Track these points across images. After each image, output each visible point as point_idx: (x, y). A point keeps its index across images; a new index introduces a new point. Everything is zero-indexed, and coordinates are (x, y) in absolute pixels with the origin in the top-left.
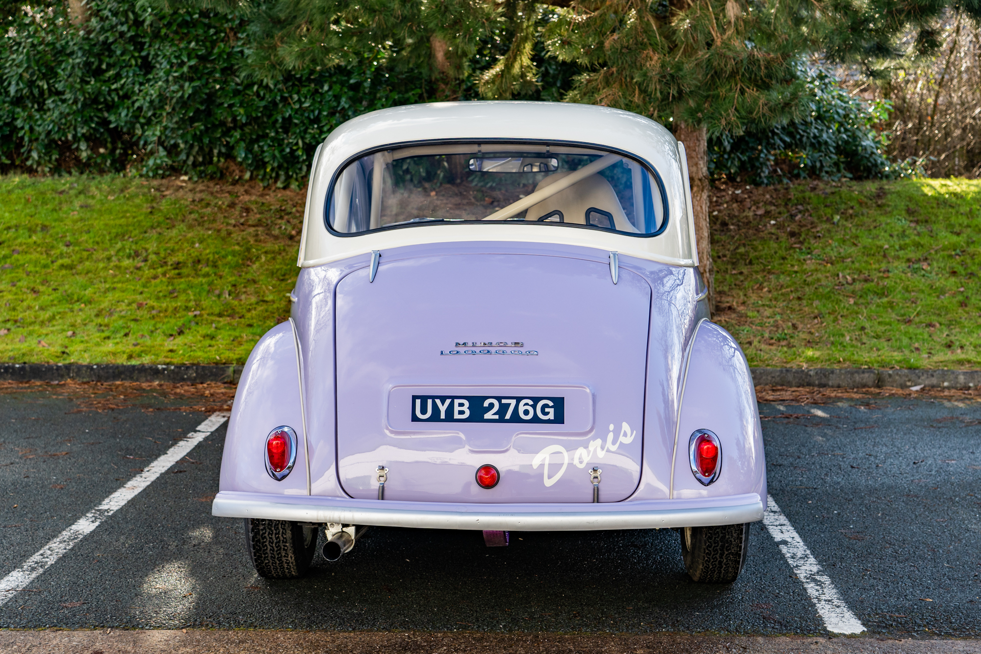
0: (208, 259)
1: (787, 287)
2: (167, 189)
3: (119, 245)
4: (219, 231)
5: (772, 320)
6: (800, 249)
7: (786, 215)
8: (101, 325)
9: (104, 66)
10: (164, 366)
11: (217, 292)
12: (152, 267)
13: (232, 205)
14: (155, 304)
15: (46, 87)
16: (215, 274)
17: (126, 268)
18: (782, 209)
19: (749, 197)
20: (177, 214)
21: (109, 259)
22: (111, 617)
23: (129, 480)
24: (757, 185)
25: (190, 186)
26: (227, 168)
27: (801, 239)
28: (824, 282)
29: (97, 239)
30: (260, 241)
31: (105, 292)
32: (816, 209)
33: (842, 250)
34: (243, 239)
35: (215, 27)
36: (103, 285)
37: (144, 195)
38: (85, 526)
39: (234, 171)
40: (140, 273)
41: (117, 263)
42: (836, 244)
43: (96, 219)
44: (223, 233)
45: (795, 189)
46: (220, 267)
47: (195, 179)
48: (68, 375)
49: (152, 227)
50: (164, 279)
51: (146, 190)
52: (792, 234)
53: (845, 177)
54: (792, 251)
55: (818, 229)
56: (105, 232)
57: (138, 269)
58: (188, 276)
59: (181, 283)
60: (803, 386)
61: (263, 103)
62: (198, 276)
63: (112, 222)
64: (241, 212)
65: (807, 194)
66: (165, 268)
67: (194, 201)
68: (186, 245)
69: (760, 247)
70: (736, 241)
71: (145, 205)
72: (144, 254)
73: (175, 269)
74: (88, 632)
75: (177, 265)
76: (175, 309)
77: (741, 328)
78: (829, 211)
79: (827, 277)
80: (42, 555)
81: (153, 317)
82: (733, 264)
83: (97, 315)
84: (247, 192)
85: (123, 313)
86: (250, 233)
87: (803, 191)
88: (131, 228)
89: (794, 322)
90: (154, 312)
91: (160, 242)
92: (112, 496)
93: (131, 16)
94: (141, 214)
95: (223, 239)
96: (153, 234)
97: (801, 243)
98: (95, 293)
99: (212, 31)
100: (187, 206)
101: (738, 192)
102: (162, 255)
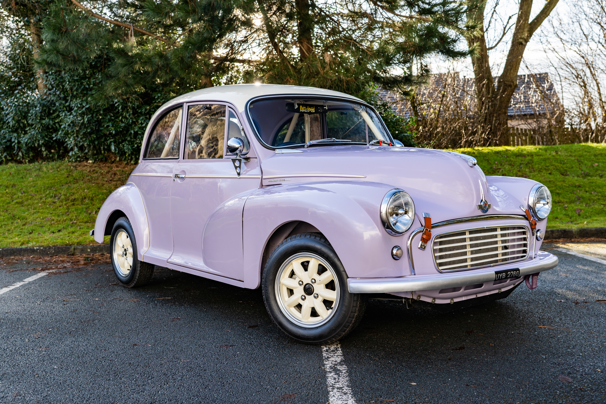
0: (89, 197)
2: (79, 166)
3: (48, 192)
4: (98, 184)
10: (37, 248)
11: (89, 212)
12: (61, 201)
13: (108, 172)
14: (56, 218)
15: (26, 122)
16: (92, 203)
17: (48, 203)
20: (80, 177)
21: (41, 199)
26: (109, 156)
29: (37, 190)
31: (33, 214)
34: (109, 187)
36: (33, 211)
37: (67, 169)
39: (112, 157)
40: (54, 204)
41: (44, 200)
43: (40, 181)
44: (100, 184)
46: (95, 200)
49: (66, 183)
50: (65, 207)
51: (69, 167)
56: (42, 186)
57: (54, 202)
58: (77, 205)
59: (73, 209)
61: (123, 125)
62: (82, 204)
63: (47, 182)
64: (112, 175)
66: (67, 202)
67: (90, 171)
68: (80, 190)
71: (66, 174)
72: (59, 196)
73: (72, 202)
75: (74, 200)
76: (65, 220)
81: (51, 225)
84: (116, 166)
85: (37, 223)
86: (113, 184)
88: (56, 184)
90: (53, 222)
91: (68, 190)
94: (63, 178)
95: (100, 187)
96: (66, 187)
98: (28, 214)
100: (86, 173)
102: (68, 196)
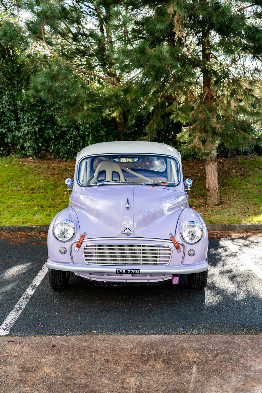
0: (42, 187)
1: (243, 194)
2: (25, 162)
3: (11, 182)
4: (45, 177)
5: (240, 206)
6: (245, 180)
7: (238, 168)
8: (9, 211)
9: (2, 120)
10: (35, 227)
11: (47, 198)
12: (23, 190)
13: (48, 167)
14: (27, 203)
16: (46, 192)
17: (15, 191)
18: (237, 166)
19: (225, 162)
20: (30, 171)
21: (8, 187)
22: (54, 330)
23: (38, 272)
24: (227, 157)
25: (33, 161)
26: (46, 154)
27: (245, 177)
28: (255, 192)
29: (4, 180)
30: (60, 180)
31: (9, 199)
32: (248, 166)
33: (259, 181)
34: (54, 180)
35: (41, 106)
36: (8, 197)
37: (18, 164)
38: (30, 292)
39: (48, 155)
40: (20, 192)
41: (11, 189)
42: (257, 178)
43: (2, 173)
44: (47, 178)
45: (240, 159)
46: (47, 190)
47: (35, 158)
48: (2, 230)
49: (22, 176)
50: (28, 194)
51: (18, 162)
52: (241, 175)
53: (255, 154)
54: (242, 181)
55: (250, 173)
56: (6, 178)
57: (19, 190)
58: (36, 193)
59: (34, 196)
60: (257, 230)
62: (40, 193)
63: (8, 174)
64: (52, 170)
65: (245, 161)
66: (28, 190)
67: (35, 166)
68: (34, 182)
69: (231, 180)
70: (223, 178)
71: (19, 168)
72: (20, 185)
73: (31, 190)
74: (47, 337)
75: (32, 189)
76: (34, 205)
77: (230, 209)
78: (253, 167)
79: (256, 190)
80: (19, 304)
81: (27, 208)
82: (223, 186)
83: (7, 208)
84: (53, 163)
85: (16, 207)
86: (56, 177)
87: (243, 160)
88: (15, 176)
89: (248, 206)
90: (27, 206)
91: (25, 181)
92: (35, 279)
93: (13, 103)
94: (18, 171)
95: (47, 180)
96: (22, 178)
97: (245, 178)
98: (5, 200)
99: (40, 108)
100: (33, 168)
101: (221, 160)
102: (27, 186)
